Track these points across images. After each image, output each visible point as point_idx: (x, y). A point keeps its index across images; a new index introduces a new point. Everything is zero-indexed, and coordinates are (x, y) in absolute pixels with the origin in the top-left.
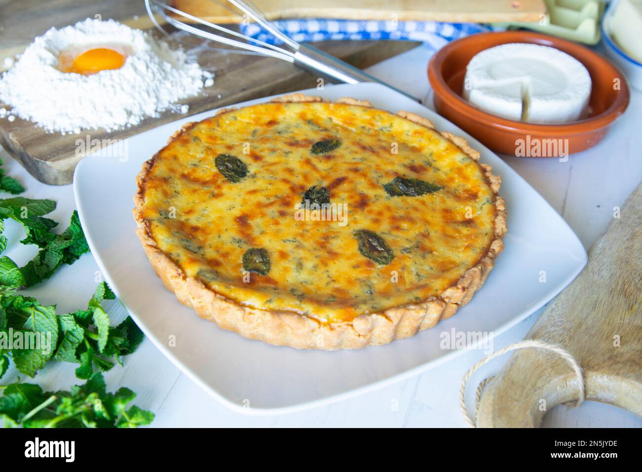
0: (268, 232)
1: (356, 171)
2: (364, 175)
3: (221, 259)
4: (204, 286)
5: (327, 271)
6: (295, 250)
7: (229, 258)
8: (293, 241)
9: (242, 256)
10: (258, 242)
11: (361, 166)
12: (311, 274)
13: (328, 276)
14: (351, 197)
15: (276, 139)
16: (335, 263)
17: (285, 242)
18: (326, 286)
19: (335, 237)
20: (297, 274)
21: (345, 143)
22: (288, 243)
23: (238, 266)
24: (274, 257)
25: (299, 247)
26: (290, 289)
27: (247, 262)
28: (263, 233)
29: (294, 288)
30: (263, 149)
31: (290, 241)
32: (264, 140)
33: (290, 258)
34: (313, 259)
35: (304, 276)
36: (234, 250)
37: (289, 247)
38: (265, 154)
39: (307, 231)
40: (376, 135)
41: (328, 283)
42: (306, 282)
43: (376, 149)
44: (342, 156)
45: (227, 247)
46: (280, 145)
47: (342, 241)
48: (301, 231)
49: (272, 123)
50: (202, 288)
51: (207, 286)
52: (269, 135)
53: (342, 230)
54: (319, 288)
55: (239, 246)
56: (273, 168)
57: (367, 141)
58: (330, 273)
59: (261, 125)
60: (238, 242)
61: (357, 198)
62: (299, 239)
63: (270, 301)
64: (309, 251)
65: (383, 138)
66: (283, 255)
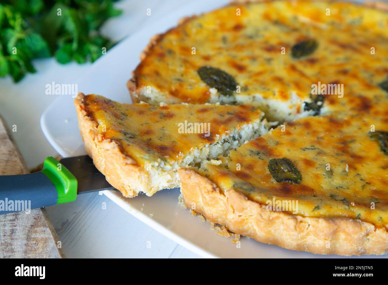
0: (283, 142)
1: (345, 72)
2: (355, 76)
3: (247, 172)
4: (246, 198)
5: (358, 174)
6: (319, 157)
7: (255, 170)
8: (312, 149)
9: (267, 167)
10: (276, 152)
11: (348, 67)
12: (343, 179)
13: (361, 179)
14: (351, 101)
15: (251, 46)
16: (363, 166)
17: (304, 150)
18: (363, 189)
19: (353, 141)
20: (330, 179)
21: (323, 44)
22: (307, 151)
23: (268, 177)
24: (301, 166)
25: (320, 153)
26: (329, 195)
27: (275, 172)
28: (277, 144)
29: (333, 193)
30: (242, 56)
31: (309, 149)
32: (240, 48)
33: (317, 165)
34: (340, 164)
35: (337, 181)
36: (255, 162)
37: (310, 155)
38: (246, 62)
39: (322, 138)
40: (349, 29)
41: (363, 187)
42: (342, 187)
43: (355, 45)
44: (324, 58)
45: (248, 159)
46: (258, 52)
47: (360, 144)
48: (316, 139)
49: (238, 27)
50: (245, 200)
51: (250, 199)
52: (241, 41)
53: (355, 134)
54: (356, 192)
55: (259, 158)
56: (261, 78)
57: (343, 37)
58: (362, 177)
59: (229, 30)
60: (258, 154)
61: (358, 101)
62: (317, 146)
63: (317, 208)
64: (333, 156)
65: (357, 32)
66: (309, 163)
